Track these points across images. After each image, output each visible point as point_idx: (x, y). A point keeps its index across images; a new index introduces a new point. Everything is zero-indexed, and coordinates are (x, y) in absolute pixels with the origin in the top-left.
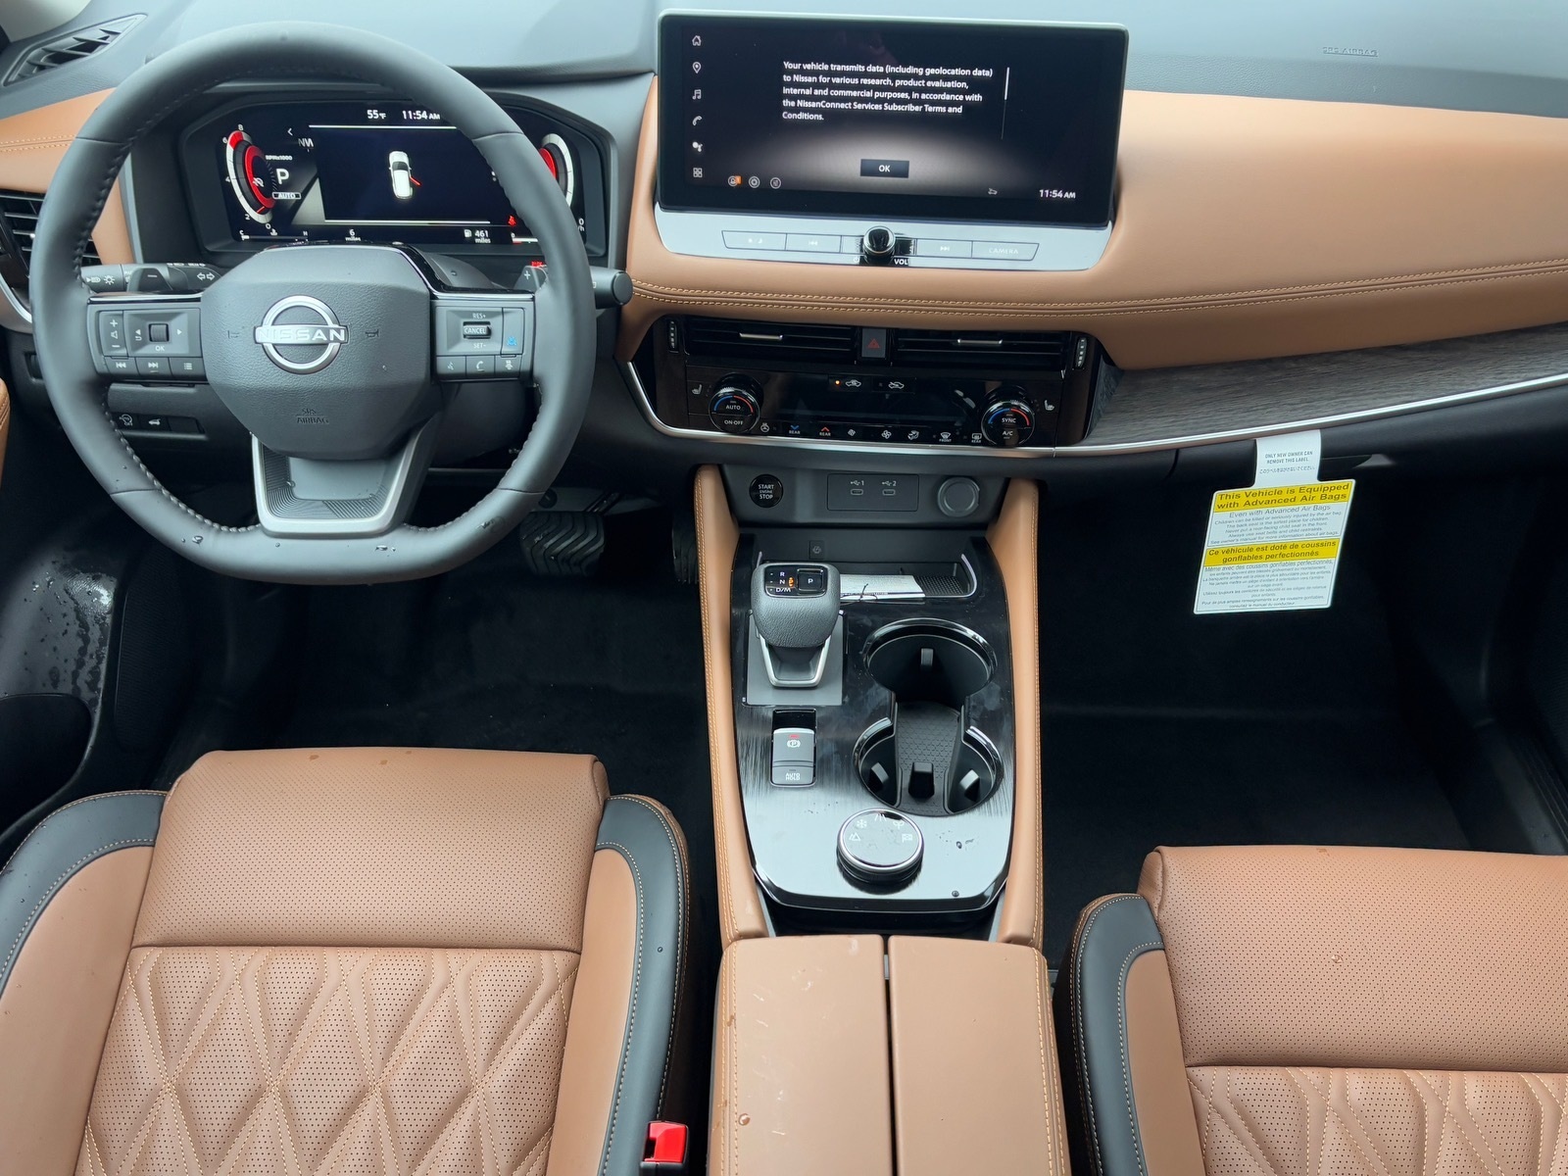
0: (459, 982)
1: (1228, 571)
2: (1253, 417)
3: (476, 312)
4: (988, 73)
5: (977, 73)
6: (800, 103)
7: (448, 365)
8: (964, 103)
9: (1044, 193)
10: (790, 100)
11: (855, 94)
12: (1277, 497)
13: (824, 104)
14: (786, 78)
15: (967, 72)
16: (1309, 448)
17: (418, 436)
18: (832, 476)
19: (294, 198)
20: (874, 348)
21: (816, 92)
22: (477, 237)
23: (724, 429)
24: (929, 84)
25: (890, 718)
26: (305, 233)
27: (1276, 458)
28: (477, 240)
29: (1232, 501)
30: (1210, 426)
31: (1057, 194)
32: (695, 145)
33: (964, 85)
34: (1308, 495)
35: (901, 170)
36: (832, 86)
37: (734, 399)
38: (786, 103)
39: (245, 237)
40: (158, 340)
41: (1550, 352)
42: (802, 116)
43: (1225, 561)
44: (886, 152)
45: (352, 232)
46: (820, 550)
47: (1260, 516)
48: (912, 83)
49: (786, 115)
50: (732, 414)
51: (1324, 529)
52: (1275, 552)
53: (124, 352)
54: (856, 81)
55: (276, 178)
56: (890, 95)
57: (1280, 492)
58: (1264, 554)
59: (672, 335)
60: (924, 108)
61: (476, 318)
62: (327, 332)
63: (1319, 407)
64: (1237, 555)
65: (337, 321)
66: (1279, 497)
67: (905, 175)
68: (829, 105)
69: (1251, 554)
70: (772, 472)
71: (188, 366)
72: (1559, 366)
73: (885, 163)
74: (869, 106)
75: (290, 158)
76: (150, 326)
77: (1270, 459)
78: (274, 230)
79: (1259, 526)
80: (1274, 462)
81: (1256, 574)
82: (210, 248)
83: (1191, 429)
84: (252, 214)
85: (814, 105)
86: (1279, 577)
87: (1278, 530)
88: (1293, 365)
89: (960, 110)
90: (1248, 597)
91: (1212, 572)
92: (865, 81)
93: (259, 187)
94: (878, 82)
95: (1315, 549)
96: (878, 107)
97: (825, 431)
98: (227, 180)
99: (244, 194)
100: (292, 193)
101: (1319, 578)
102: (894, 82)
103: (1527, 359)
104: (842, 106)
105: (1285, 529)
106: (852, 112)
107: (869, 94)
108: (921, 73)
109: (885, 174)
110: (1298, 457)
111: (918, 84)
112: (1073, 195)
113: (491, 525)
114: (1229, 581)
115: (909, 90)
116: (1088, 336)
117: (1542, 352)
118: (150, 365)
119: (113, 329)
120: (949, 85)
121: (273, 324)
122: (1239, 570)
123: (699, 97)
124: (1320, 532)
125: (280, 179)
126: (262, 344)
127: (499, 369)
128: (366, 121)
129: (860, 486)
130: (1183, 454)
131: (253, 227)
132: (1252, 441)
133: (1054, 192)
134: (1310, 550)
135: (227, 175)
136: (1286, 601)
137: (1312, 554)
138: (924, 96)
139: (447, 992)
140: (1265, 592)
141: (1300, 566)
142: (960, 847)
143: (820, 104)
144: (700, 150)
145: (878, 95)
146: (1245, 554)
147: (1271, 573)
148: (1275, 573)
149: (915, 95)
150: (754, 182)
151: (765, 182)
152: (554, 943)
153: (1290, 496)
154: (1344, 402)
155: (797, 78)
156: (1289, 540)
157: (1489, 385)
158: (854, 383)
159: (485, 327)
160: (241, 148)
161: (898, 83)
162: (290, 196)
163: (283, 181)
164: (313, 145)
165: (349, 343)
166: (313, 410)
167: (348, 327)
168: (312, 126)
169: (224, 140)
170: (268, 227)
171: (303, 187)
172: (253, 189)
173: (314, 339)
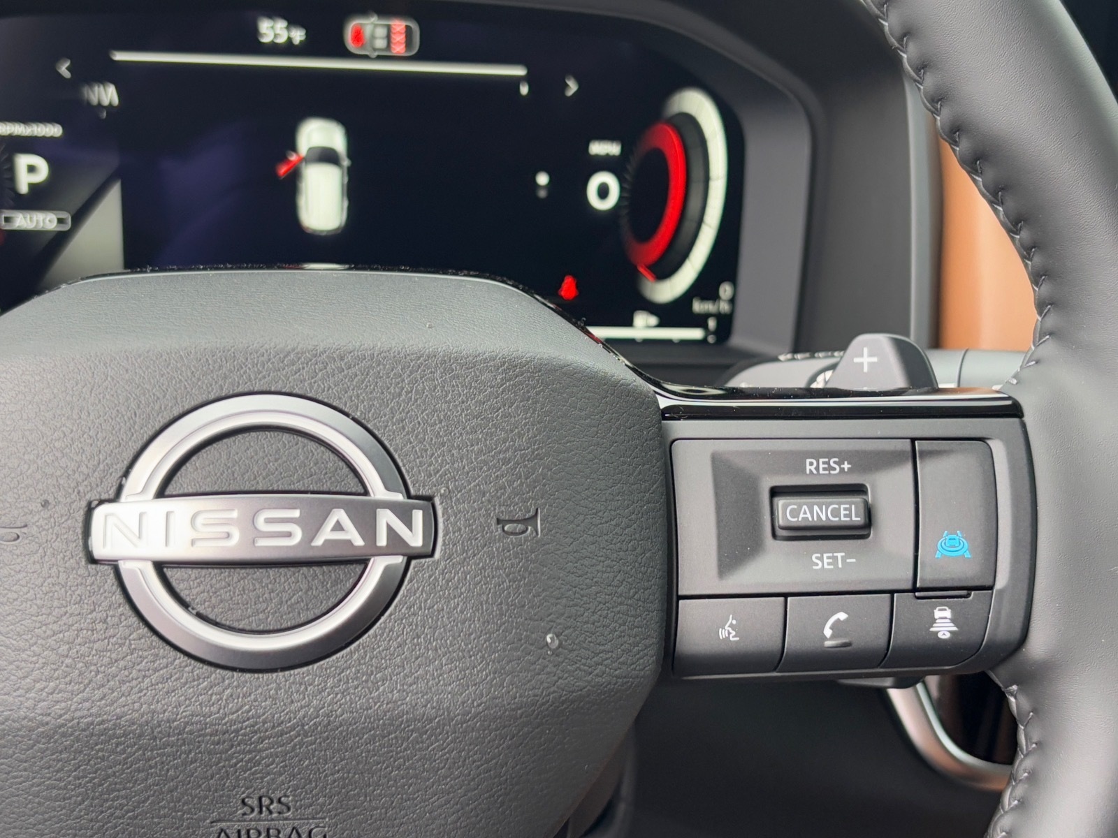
7: (717, 628)
19: (52, 226)
55: (13, 179)
62: (365, 518)
65: (399, 481)
75: (54, 130)
100: (52, 217)
121: (161, 493)
125: (24, 182)
126: (114, 563)
127: (907, 634)
159: (858, 499)
162: (43, 221)
163: (32, 187)
164: (116, 101)
165: (437, 555)
166: (279, 801)
167: (437, 501)
168: (120, 56)
171: (80, 200)
173: (319, 542)
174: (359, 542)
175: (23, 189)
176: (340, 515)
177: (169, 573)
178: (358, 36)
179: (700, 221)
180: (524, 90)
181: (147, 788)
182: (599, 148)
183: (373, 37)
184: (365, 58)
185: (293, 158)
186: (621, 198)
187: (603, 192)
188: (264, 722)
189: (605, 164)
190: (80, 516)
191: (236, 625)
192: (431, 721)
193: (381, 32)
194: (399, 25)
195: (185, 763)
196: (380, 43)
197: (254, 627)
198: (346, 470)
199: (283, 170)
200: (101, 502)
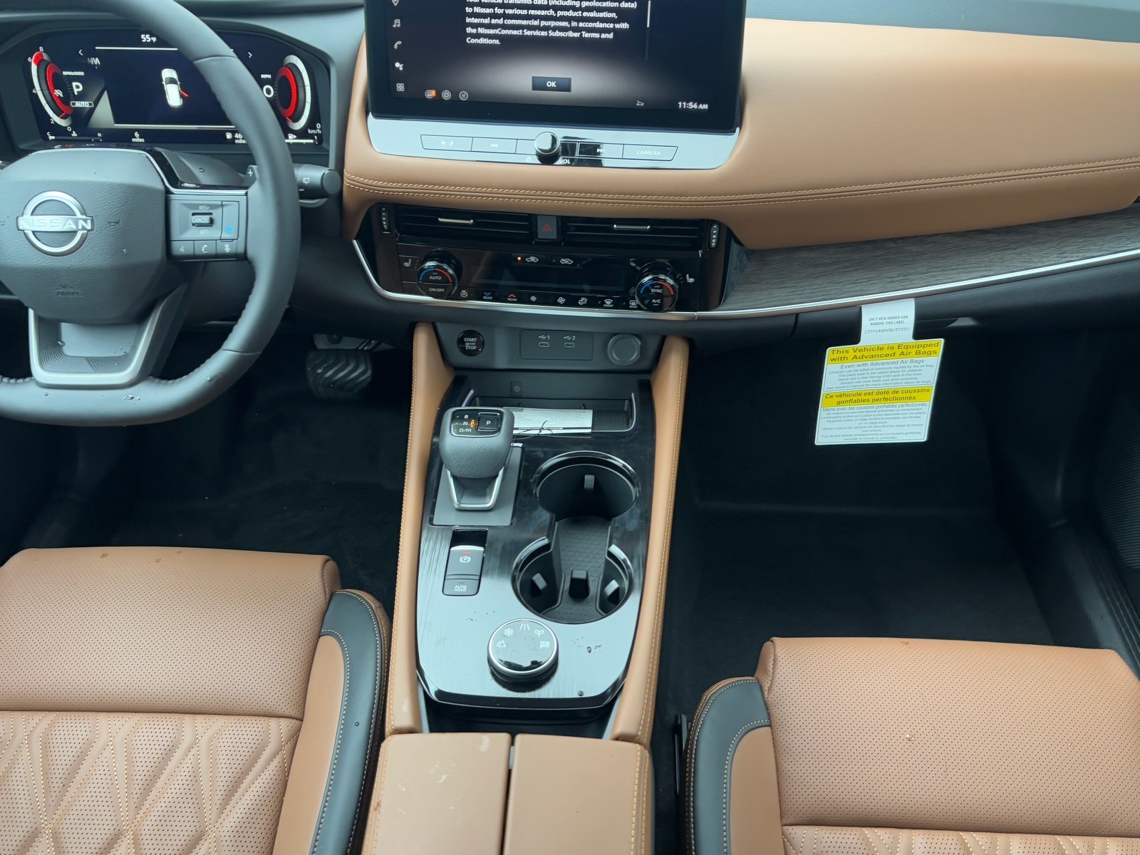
0: (203, 743)
1: (841, 411)
2: (858, 288)
3: (202, 205)
4: (634, 5)
5: (624, 5)
6: (481, 30)
7: (180, 248)
8: (614, 30)
9: (683, 105)
10: (473, 28)
11: (524, 22)
12: (880, 352)
13: (500, 31)
14: (468, 10)
15: (616, 5)
16: (906, 313)
17: (163, 305)
18: (523, 331)
19: (88, 106)
20: (547, 231)
21: (494, 21)
22: (236, 139)
23: (429, 294)
24: (585, 14)
25: (548, 537)
26: (99, 135)
27: (878, 321)
28: (237, 141)
29: (842, 355)
30: (823, 295)
31: (692, 106)
32: (397, 65)
33: (613, 15)
34: (905, 351)
35: (564, 86)
36: (506, 16)
37: (435, 271)
38: (469, 30)
39: (51, 138)
41: (1104, 235)
42: (482, 41)
43: (839, 403)
44: (552, 70)
45: (137, 134)
46: (519, 389)
47: (866, 368)
48: (571, 13)
49: (469, 40)
50: (435, 284)
51: (920, 378)
52: (880, 397)
54: (525, 12)
55: (72, 90)
56: (553, 24)
57: (882, 349)
58: (871, 398)
59: (384, 219)
60: (581, 35)
61: (202, 209)
62: (76, 222)
63: (913, 280)
64: (848, 398)
65: (84, 212)
66: (879, 352)
67: (569, 90)
68: (504, 32)
69: (860, 398)
70: (474, 327)
72: (1110, 247)
73: (552, 79)
74: (537, 33)
75: (82, 74)
77: (872, 322)
78: (74, 132)
79: (865, 376)
80: (876, 324)
81: (864, 414)
82: (22, 146)
83: (808, 297)
84: (56, 119)
85: (492, 32)
86: (884, 417)
87: (882, 379)
88: (893, 245)
89: (611, 36)
90: (859, 431)
91: (829, 412)
92: (532, 12)
93: (59, 97)
94: (543, 13)
95: (913, 395)
96: (544, 33)
97: (512, 297)
98: (34, 91)
99: (48, 103)
100: (87, 103)
101: (917, 417)
102: (556, 12)
103: (1085, 241)
104: (515, 32)
105: (887, 378)
106: (523, 37)
107: (536, 23)
108: (578, 6)
109: (552, 89)
110: (896, 320)
111: (575, 14)
112: (705, 107)
113: (215, 380)
114: (842, 419)
115: (569, 19)
116: (720, 225)
117: (1098, 236)
120: (601, 15)
121: (32, 214)
122: (851, 411)
123: (399, 26)
124: (916, 381)
125: (76, 91)
126: (23, 230)
127: (219, 251)
128: (142, 44)
129: (546, 340)
130: (801, 318)
131: (56, 129)
132: (857, 308)
133: (691, 104)
134: (908, 395)
135: (34, 87)
136: (890, 436)
137: (910, 398)
138: (581, 25)
139: (193, 751)
140: (872, 429)
141: (901, 408)
142: (590, 652)
143: (497, 31)
144: (401, 69)
145: (543, 23)
146: (856, 398)
147: (876, 413)
148: (881, 413)
149: (574, 24)
150: (446, 95)
151: (455, 94)
152: (281, 712)
153: (891, 352)
154: (934, 276)
155: (477, 10)
156: (892, 387)
157: (1052, 263)
158: (533, 259)
159: (208, 217)
160: (43, 66)
161: (560, 13)
162: (85, 104)
163: (79, 93)
164: (99, 63)
165: (95, 230)
166: (68, 286)
167: (93, 217)
168: (98, 48)
169: (29, 59)
170: (69, 129)
171: (95, 97)
172: (55, 99)
173: (66, 227)
174: (75, 227)
175: (76, 94)
179: (305, 101)
182: (264, 76)
185: (161, 82)
186: (275, 94)
187: (268, 91)
188: (60, 267)
189: (267, 81)
190: (15, 220)
199: (158, 86)
200: (20, 216)
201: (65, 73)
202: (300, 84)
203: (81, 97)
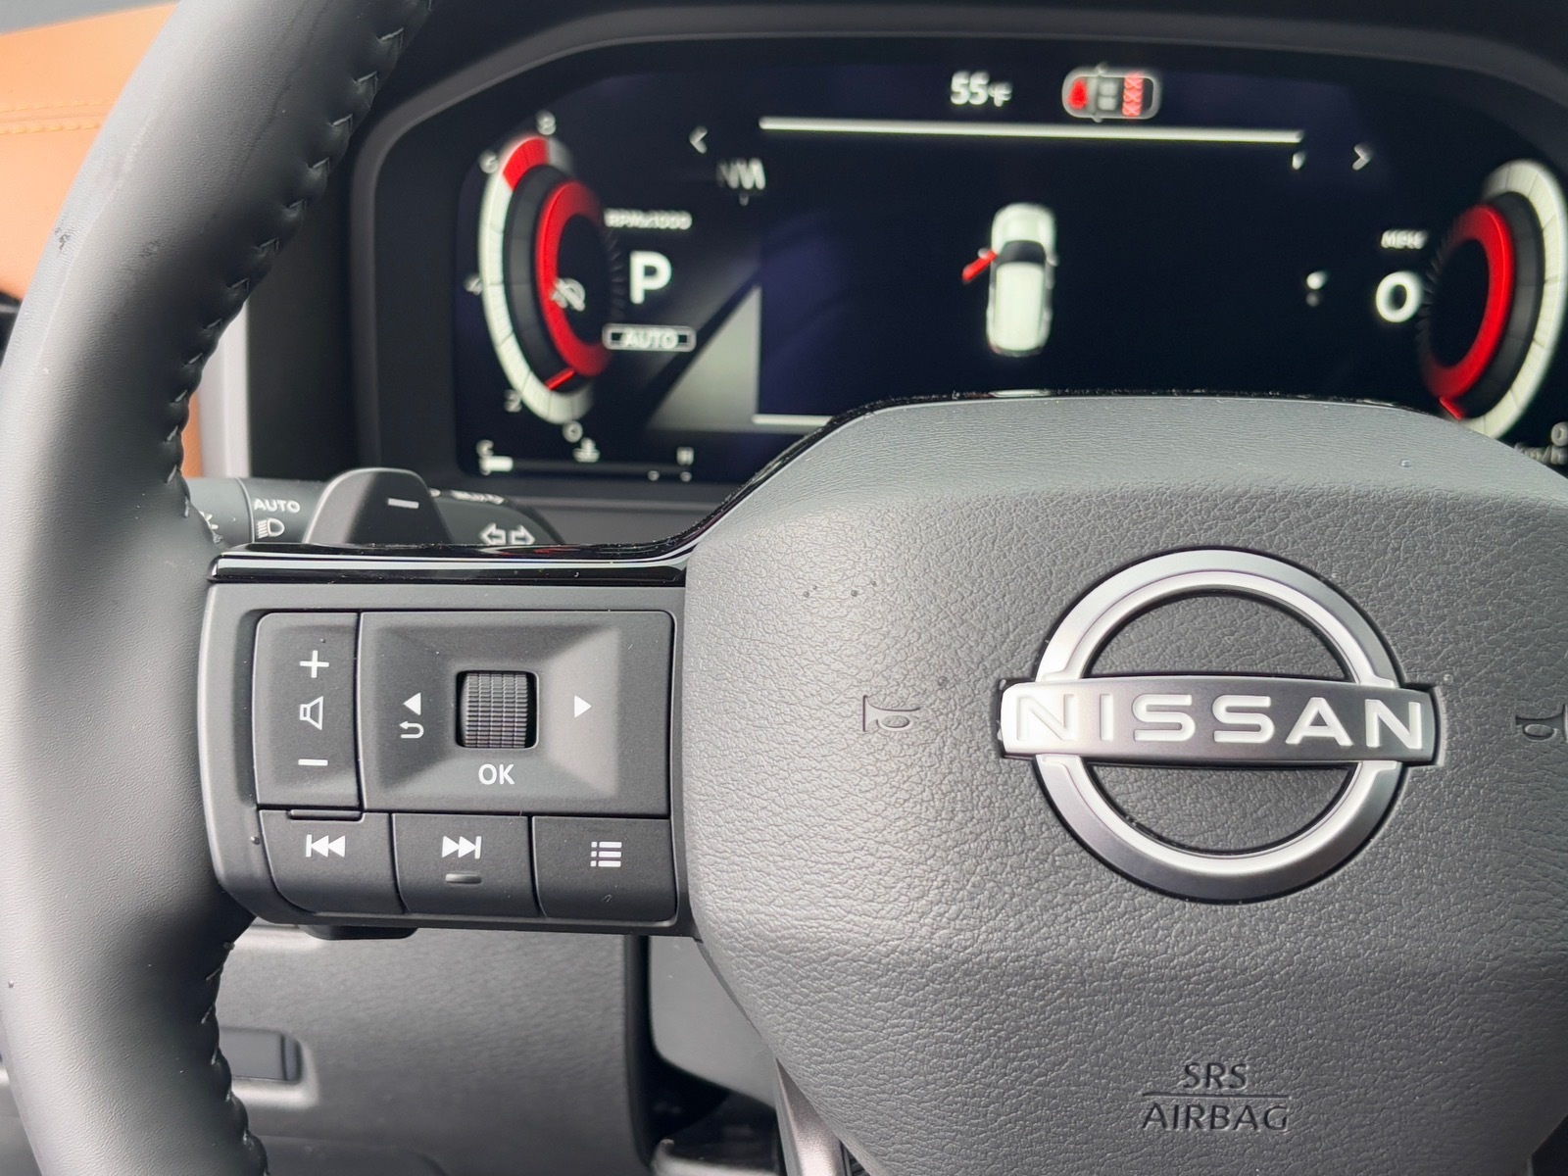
19: (671, 345)
26: (686, 456)
39: (494, 461)
40: (490, 743)
53: (341, 789)
55: (626, 285)
62: (1350, 708)
65: (1391, 662)
71: (608, 855)
75: (680, 221)
76: (461, 678)
78: (588, 445)
84: (530, 392)
93: (569, 310)
98: (473, 286)
99: (515, 331)
100: (669, 332)
118: (448, 846)
119: (307, 688)
121: (1088, 673)
125: (640, 287)
126: (1031, 759)
128: (946, 112)
131: (522, 432)
135: (473, 267)
160: (536, 189)
162: (661, 339)
163: (649, 294)
164: (761, 183)
165: (1441, 761)
166: (1233, 1072)
167: (1438, 691)
168: (769, 125)
169: (489, 163)
170: (573, 433)
171: (706, 312)
172: (549, 318)
173: (1295, 739)
174: (1345, 741)
175: (637, 297)
176: (1319, 706)
177: (1101, 772)
178: (1079, 95)
179: (1529, 338)
180: (1297, 162)
181: (1066, 1046)
182: (1393, 240)
183: (1098, 94)
184: (1088, 122)
185: (983, 255)
186: (1422, 307)
187: (1398, 297)
188: (1224, 968)
189: (1401, 260)
190: (987, 699)
191: (1187, 842)
192: (1435, 975)
193: (1110, 88)
194: (1135, 79)
195: (1119, 1017)
196: (1108, 103)
197: (1211, 845)
198: (1321, 648)
199: (969, 272)
200: (1011, 682)
201: (616, 219)
202: (1527, 273)
203: (655, 311)
